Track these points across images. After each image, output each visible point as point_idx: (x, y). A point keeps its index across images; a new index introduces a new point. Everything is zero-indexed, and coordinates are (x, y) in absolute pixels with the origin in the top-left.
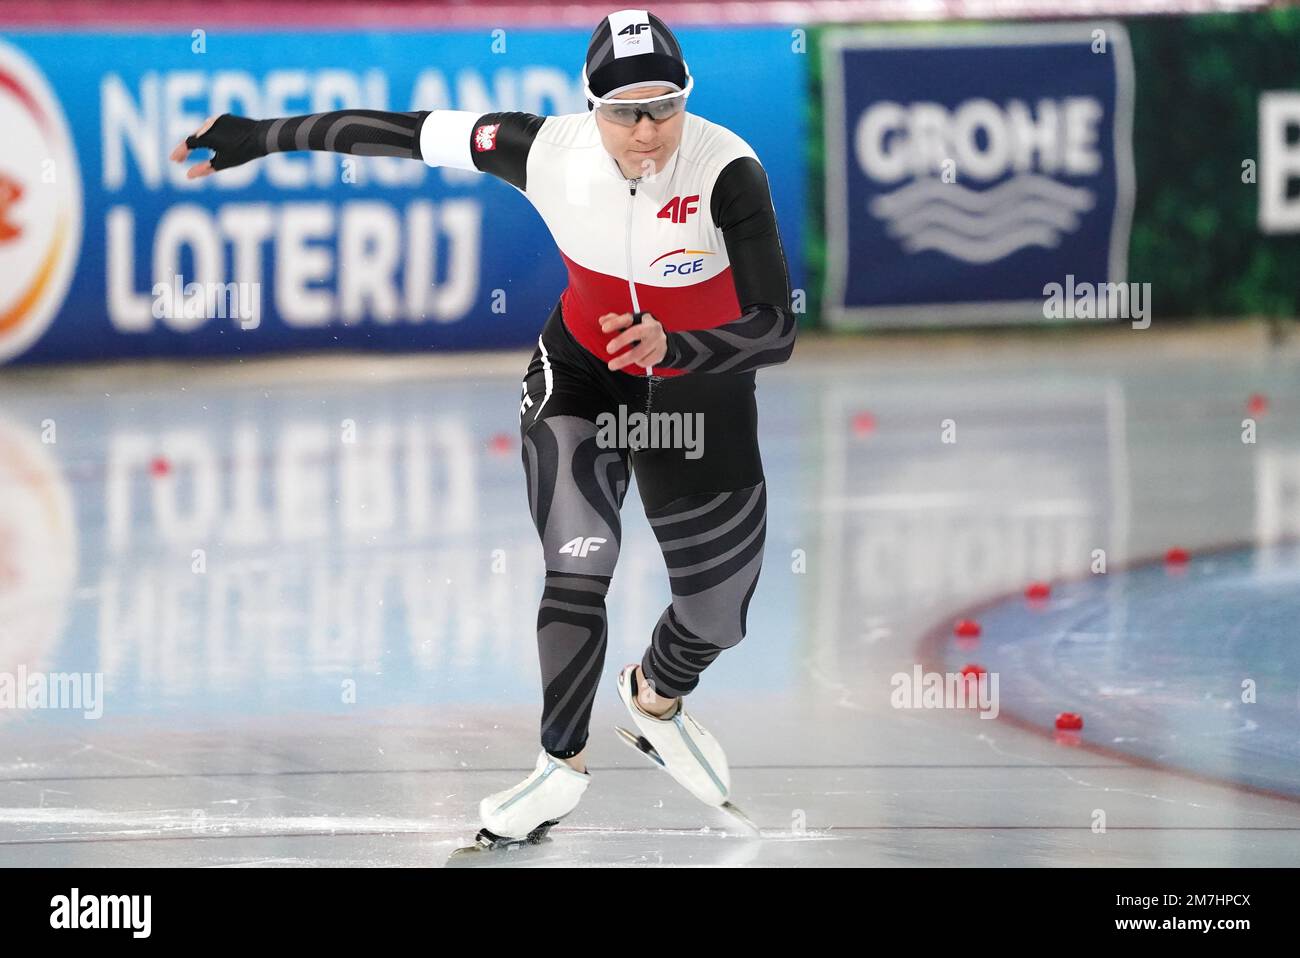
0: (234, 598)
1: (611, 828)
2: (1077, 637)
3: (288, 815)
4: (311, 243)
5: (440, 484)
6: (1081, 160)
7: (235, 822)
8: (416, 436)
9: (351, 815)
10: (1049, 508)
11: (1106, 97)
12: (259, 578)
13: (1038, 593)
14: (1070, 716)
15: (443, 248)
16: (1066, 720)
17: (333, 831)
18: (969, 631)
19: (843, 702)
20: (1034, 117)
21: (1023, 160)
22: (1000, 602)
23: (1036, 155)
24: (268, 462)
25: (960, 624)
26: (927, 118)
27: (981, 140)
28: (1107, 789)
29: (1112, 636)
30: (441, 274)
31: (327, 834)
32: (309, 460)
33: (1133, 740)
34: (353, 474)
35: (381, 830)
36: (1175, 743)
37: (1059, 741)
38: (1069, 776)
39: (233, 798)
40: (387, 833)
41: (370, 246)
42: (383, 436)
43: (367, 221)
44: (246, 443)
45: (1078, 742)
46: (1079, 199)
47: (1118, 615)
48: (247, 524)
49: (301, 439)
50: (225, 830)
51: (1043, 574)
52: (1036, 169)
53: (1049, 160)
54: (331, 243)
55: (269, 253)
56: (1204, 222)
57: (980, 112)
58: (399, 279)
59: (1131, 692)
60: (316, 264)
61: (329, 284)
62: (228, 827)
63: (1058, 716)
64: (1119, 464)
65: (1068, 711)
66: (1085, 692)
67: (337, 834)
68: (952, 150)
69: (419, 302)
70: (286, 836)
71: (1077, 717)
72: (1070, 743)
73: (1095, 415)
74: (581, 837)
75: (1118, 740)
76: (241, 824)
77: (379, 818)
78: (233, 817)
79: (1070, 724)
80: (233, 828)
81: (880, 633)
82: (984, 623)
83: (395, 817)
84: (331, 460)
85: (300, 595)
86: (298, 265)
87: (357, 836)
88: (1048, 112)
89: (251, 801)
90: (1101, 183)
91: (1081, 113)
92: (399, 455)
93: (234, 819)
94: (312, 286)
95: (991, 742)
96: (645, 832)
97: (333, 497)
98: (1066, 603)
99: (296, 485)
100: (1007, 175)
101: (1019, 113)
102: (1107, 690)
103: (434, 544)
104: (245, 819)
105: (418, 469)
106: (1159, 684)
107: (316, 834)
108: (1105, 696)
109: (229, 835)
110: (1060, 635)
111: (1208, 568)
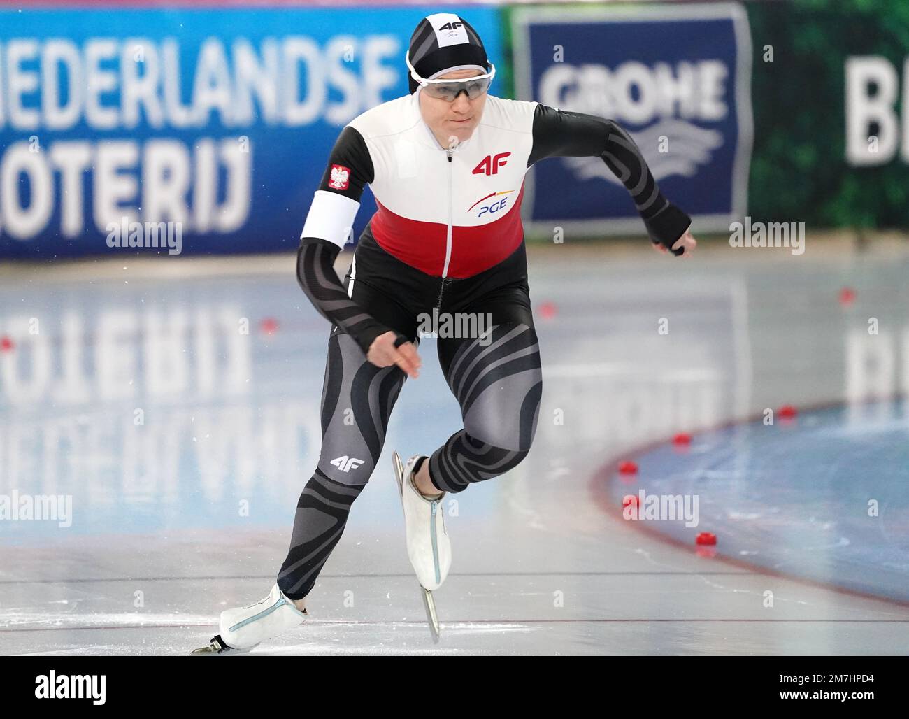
0: (64, 444)
1: (356, 622)
2: (712, 474)
3: (107, 612)
4: (121, 171)
5: (222, 357)
6: (712, 109)
7: (66, 617)
8: (204, 320)
9: (155, 612)
10: (689, 375)
11: (729, 60)
12: (83, 429)
13: (682, 440)
14: (707, 535)
15: (223, 175)
16: (704, 538)
17: (142, 624)
18: (629, 469)
19: (534, 525)
20: (675, 76)
21: (667, 108)
22: (652, 448)
23: (677, 104)
24: (89, 340)
25: (622, 464)
26: (594, 76)
27: (635, 93)
28: (735, 591)
29: (737, 474)
30: (222, 196)
31: (137, 627)
32: (121, 339)
33: (755, 553)
34: (155, 349)
35: (179, 624)
36: (786, 555)
37: (698, 555)
38: (706, 580)
39: (65, 599)
40: (183, 626)
41: (167, 174)
42: (178, 320)
43: (163, 154)
44: (72, 326)
45: (713, 555)
46: (710, 139)
47: (742, 458)
48: (73, 389)
49: (114, 322)
50: (58, 624)
51: (685, 426)
52: (677, 116)
53: (688, 108)
54: (136, 172)
55: (88, 179)
56: (805, 157)
57: (634, 72)
58: (189, 198)
59: (753, 516)
60: (125, 188)
61: (135, 203)
62: (60, 621)
63: (698, 535)
64: (742, 342)
65: (705, 531)
66: (718, 517)
67: (146, 627)
68: (613, 100)
69: (204, 217)
70: (105, 628)
71: (712, 535)
72: (707, 555)
73: (723, 304)
74: (332, 629)
75: (744, 553)
76: (71, 619)
77: (178, 614)
78: (64, 613)
79: (706, 540)
80: (64, 622)
81: (560, 472)
82: (641, 464)
83: (190, 613)
84: (138, 339)
85: (115, 443)
86: (110, 189)
87: (161, 628)
88: (686, 71)
89: (78, 602)
90: (726, 126)
91: (711, 73)
92: (190, 335)
93: (64, 616)
94: (122, 204)
95: (647, 554)
96: (382, 624)
97: (140, 367)
98: (703, 448)
99: (111, 358)
100: (655, 121)
101: (663, 72)
102: (735, 515)
103: (218, 403)
104: (74, 615)
105: (205, 346)
106: (775, 510)
107: (128, 627)
108: (733, 519)
109: (61, 627)
110: (698, 473)
111: (811, 421)
